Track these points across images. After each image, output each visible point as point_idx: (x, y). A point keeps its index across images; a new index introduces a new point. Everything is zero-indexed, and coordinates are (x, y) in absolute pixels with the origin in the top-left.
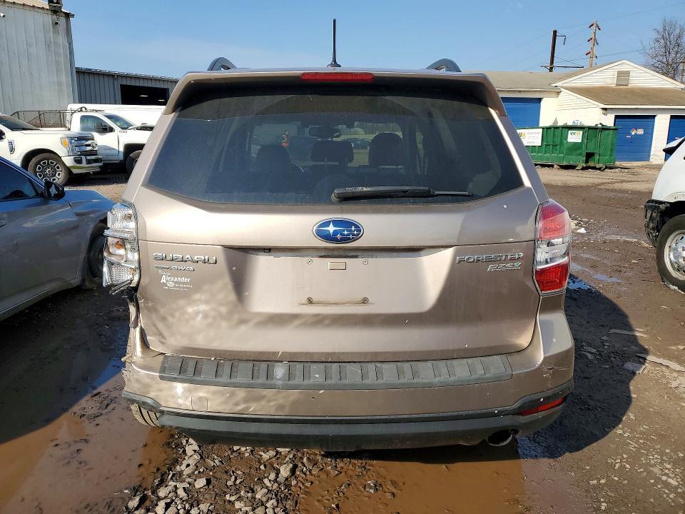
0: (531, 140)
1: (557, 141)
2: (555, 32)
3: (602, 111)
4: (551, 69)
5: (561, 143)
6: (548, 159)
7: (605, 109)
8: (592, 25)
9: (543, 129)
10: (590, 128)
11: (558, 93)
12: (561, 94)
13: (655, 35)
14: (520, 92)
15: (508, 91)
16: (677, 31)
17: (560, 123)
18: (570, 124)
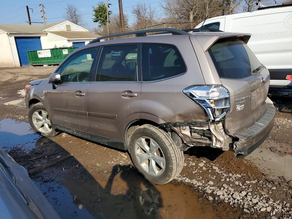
0: (46, 55)
1: (59, 54)
2: (27, 7)
3: (67, 41)
4: (30, 23)
5: (61, 55)
6: (56, 62)
7: (69, 40)
8: (41, 5)
9: (50, 50)
10: (70, 48)
11: (47, 34)
12: (48, 35)
13: (66, 11)
14: (30, 34)
15: (25, 34)
16: (74, 10)
17: (58, 47)
18: (62, 47)
